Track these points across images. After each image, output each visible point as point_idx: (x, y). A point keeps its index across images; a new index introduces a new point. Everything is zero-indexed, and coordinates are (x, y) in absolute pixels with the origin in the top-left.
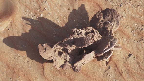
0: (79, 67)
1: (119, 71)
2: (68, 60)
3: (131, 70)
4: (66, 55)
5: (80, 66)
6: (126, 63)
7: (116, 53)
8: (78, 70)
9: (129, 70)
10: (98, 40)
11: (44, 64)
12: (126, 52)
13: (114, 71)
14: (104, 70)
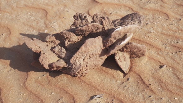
0: (78, 65)
1: (144, 83)
2: (63, 56)
3: (164, 82)
4: (61, 48)
5: (79, 63)
6: (156, 74)
7: (140, 63)
8: (77, 68)
9: (161, 82)
10: (109, 28)
11: (29, 72)
12: (155, 63)
13: (136, 83)
14: (119, 82)
